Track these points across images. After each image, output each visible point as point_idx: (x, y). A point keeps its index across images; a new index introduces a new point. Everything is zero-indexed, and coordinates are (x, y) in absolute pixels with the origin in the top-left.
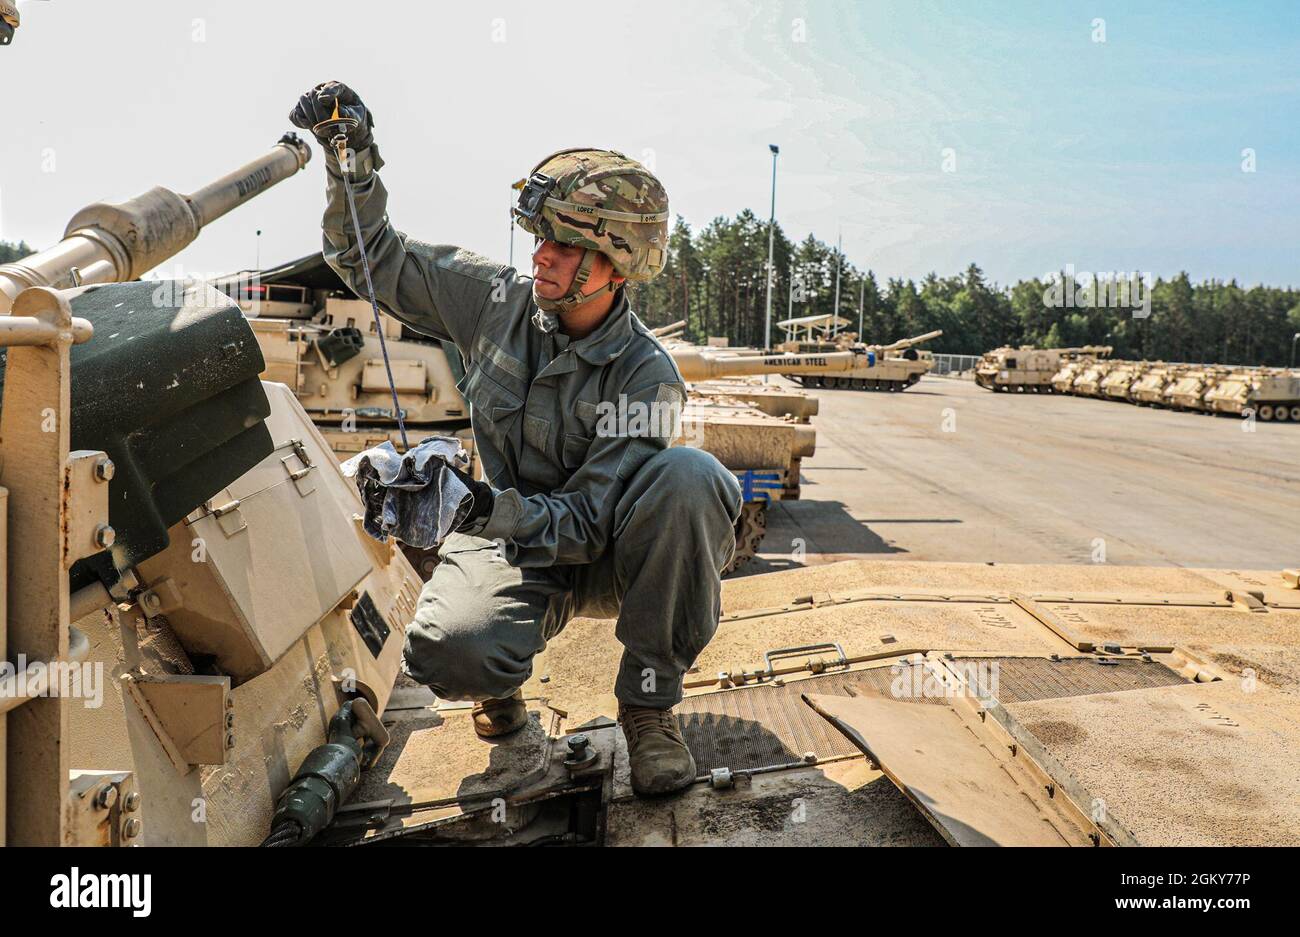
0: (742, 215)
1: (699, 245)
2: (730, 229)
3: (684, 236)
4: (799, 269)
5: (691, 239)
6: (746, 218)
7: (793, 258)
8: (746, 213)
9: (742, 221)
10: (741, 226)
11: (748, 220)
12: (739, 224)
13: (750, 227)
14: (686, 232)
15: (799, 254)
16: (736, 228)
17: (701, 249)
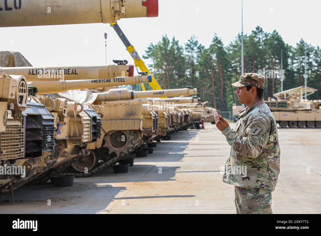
0: (255, 30)
1: (229, 50)
2: (248, 38)
3: (219, 45)
4: (295, 61)
5: (224, 47)
6: (258, 31)
7: (291, 54)
8: (258, 28)
9: (255, 33)
10: (255, 37)
11: (259, 32)
12: (254, 35)
13: (261, 37)
14: (219, 42)
15: (294, 51)
16: (251, 38)
17: (231, 52)
